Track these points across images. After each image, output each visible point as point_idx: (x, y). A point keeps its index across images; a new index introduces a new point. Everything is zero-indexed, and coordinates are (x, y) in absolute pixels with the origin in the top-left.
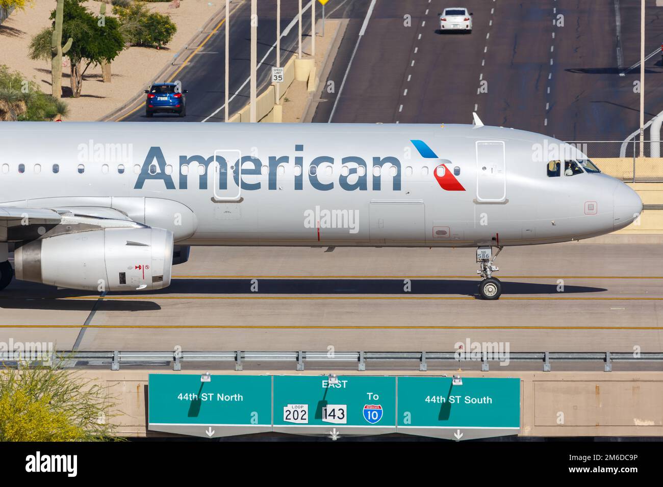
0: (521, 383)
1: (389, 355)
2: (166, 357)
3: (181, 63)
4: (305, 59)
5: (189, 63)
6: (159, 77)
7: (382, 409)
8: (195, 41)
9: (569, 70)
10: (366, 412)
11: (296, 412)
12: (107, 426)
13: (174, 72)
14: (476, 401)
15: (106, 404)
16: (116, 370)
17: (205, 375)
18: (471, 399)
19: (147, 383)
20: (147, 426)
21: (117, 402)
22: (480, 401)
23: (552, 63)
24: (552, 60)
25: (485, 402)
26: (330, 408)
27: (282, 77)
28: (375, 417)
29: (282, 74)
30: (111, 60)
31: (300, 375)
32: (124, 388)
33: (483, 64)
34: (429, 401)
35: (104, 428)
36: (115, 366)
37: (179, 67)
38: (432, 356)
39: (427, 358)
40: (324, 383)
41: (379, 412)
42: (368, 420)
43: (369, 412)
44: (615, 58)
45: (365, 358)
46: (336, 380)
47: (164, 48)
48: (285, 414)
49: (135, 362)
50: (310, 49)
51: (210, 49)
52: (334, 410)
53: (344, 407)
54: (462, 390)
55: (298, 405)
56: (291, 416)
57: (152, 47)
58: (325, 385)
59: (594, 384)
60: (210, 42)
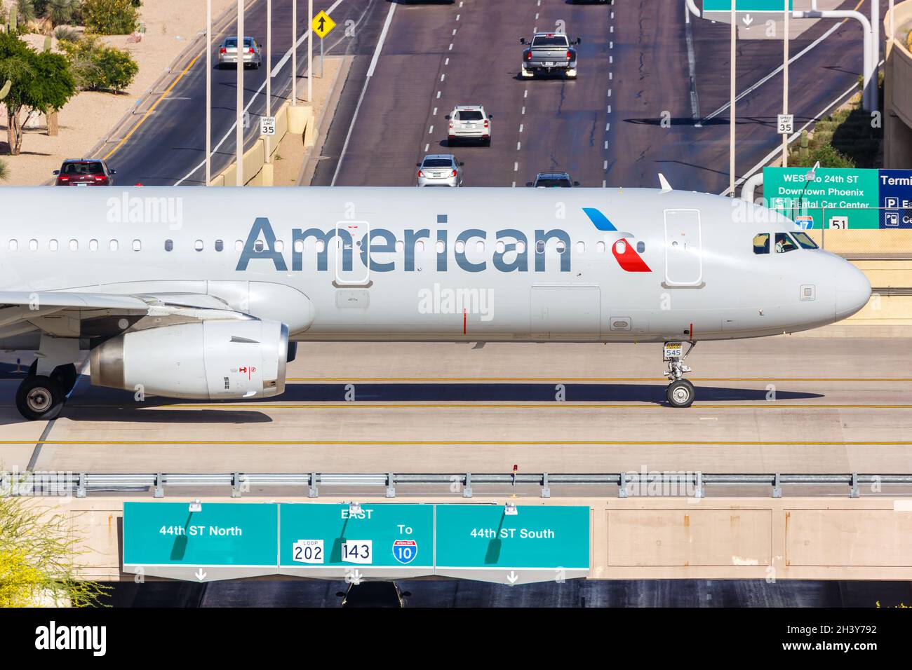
0: (591, 512)
1: (425, 478)
2: (145, 481)
3: (144, 111)
4: (301, 106)
5: (155, 112)
6: (117, 129)
7: (416, 545)
8: (160, 85)
9: (629, 121)
10: (396, 549)
11: (308, 550)
12: (71, 567)
13: (136, 122)
14: (536, 535)
15: (71, 539)
16: (82, 497)
17: (195, 503)
18: (527, 533)
19: (121, 515)
20: (121, 568)
21: (83, 535)
22: (539, 535)
23: (609, 111)
24: (609, 107)
25: (545, 537)
26: (350, 544)
27: (274, 129)
28: (407, 555)
29: (273, 125)
30: (59, 108)
31: (314, 502)
32: (93, 519)
33: (523, 113)
34: (475, 535)
35: (67, 570)
36: (81, 492)
37: (142, 117)
38: (479, 478)
39: (472, 482)
40: (345, 512)
41: (413, 549)
42: (400, 560)
43: (400, 549)
44: (688, 104)
45: (394, 481)
46: (358, 509)
47: (122, 93)
48: (295, 552)
49: (106, 487)
50: (306, 94)
51: (181, 93)
52: (356, 547)
53: (369, 543)
54: (517, 522)
55: (310, 541)
56: (302, 555)
57: (108, 91)
58: (344, 516)
59: (681, 514)
60: (180, 86)
